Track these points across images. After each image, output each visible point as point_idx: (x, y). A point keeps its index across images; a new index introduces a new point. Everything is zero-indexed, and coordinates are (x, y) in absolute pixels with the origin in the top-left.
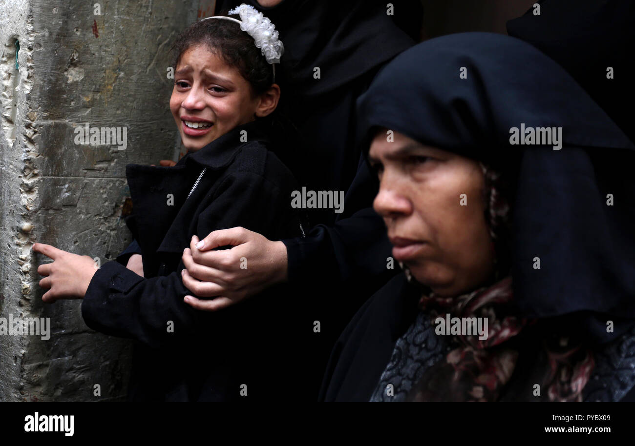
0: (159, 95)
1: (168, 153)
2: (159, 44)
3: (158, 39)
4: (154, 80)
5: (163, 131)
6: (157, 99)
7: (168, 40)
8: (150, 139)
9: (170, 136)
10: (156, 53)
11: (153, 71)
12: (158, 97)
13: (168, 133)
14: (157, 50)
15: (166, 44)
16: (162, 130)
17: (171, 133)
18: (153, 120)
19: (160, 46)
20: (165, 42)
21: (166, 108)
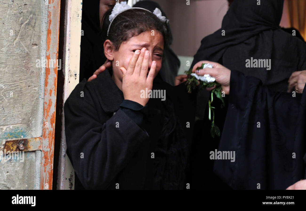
0: (25, 61)
1: (35, 103)
2: (22, 24)
3: (20, 21)
4: (20, 50)
5: (30, 88)
6: (24, 64)
7: (28, 21)
8: (20, 94)
9: (36, 90)
10: (20, 30)
11: (19, 44)
12: (24, 63)
13: (34, 88)
14: (20, 28)
15: (27, 24)
16: (29, 86)
17: (36, 88)
18: (22, 80)
19: (23, 25)
20: (26, 22)
21: (31, 71)
